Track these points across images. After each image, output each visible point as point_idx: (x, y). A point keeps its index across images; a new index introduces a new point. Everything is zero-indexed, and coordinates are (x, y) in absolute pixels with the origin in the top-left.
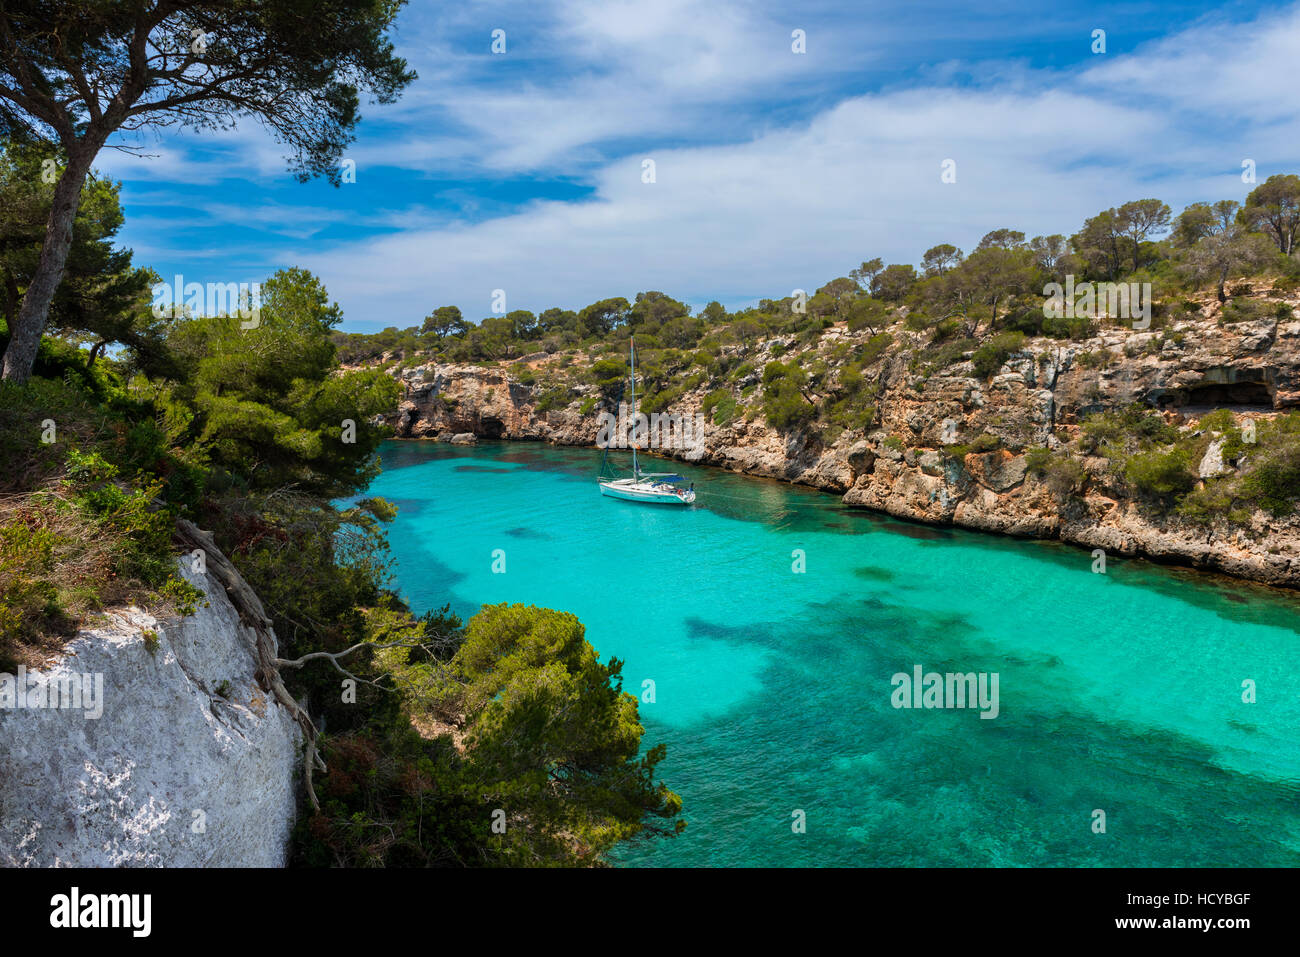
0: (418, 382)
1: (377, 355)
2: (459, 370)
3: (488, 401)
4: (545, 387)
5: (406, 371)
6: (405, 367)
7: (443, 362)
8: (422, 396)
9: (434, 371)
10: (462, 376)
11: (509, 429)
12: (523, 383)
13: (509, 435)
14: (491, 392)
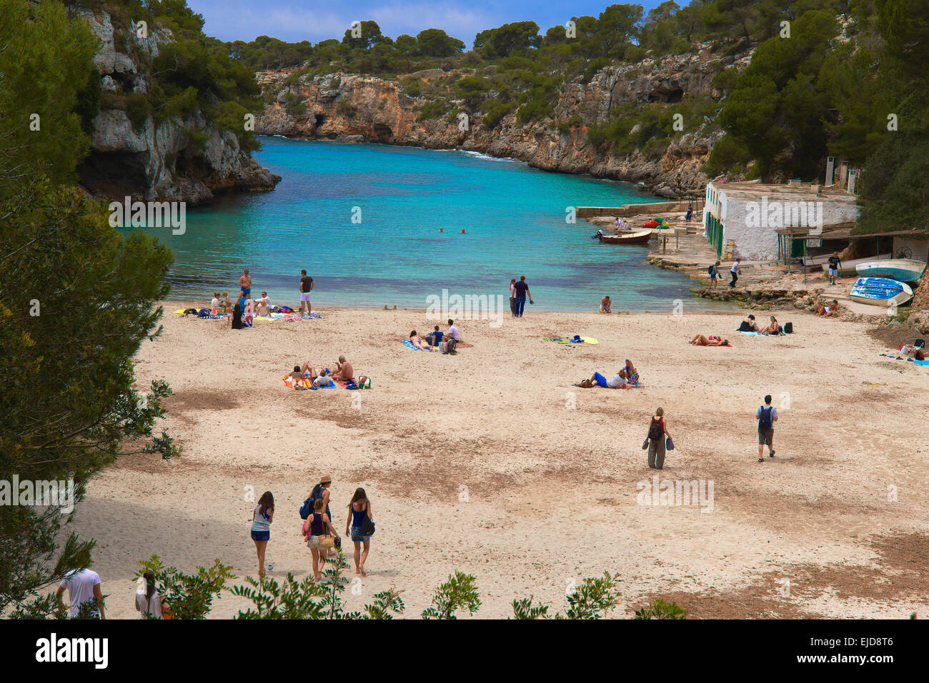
0: (326, 89)
1: (297, 63)
2: (360, 79)
3: (381, 108)
4: (428, 99)
5: (316, 78)
6: (316, 74)
7: (349, 72)
8: (328, 102)
9: (340, 80)
10: (363, 85)
11: (395, 134)
12: (409, 94)
13: (395, 140)
14: (385, 101)
